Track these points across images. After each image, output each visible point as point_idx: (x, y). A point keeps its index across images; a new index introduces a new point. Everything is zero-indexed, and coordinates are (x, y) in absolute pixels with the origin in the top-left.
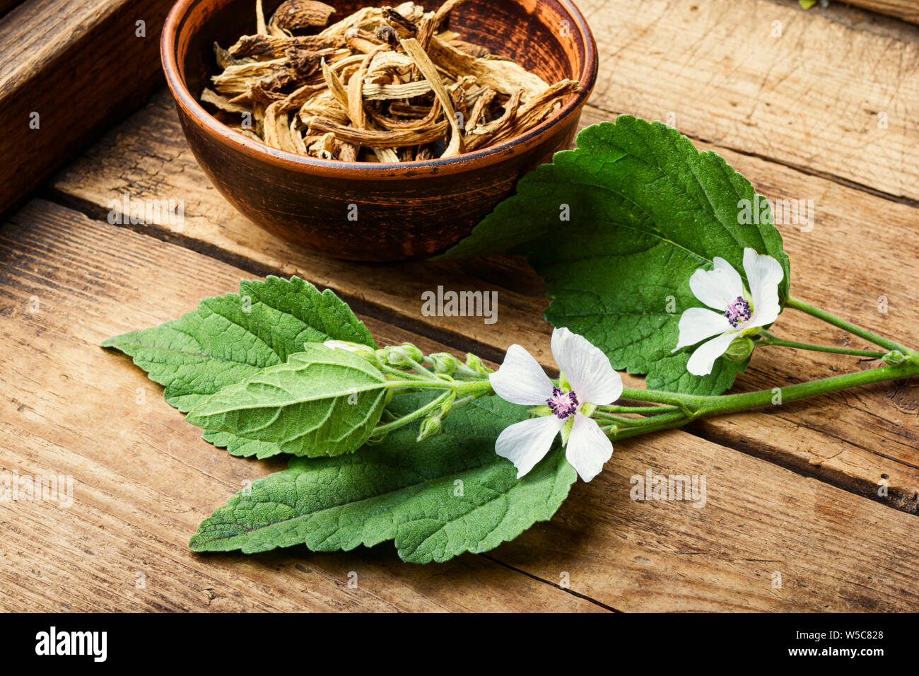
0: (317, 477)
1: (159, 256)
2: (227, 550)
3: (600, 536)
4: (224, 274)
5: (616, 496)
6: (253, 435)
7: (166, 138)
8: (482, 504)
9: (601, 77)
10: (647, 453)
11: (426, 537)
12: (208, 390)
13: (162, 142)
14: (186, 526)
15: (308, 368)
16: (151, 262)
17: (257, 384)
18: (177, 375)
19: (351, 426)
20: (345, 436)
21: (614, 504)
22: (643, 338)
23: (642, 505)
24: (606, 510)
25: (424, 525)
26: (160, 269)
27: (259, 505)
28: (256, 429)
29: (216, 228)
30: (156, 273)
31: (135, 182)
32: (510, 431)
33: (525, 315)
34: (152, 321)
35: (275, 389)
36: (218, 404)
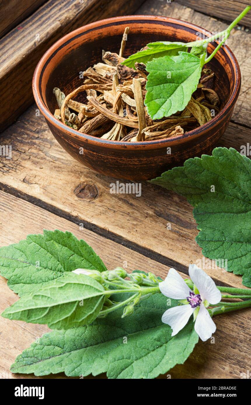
0: (75, 332)
1: (13, 205)
2: (28, 373)
3: (211, 368)
4: (43, 215)
5: (221, 345)
6: (35, 321)
7: (24, 140)
8: (154, 350)
9: (237, 104)
10: (240, 320)
11: (123, 370)
12: (28, 282)
13: (22, 142)
14: (10, 357)
15: (65, 286)
16: (9, 209)
17: (38, 295)
18: (14, 274)
19: (86, 314)
20: (83, 318)
21: (220, 349)
22: (242, 256)
23: (234, 350)
24: (216, 353)
25: (122, 363)
26: (13, 213)
27: (46, 347)
28: (37, 318)
29: (42, 190)
30: (11, 215)
31: (6, 164)
32: (169, 312)
33: (186, 241)
34: (6, 242)
35: (47, 298)
36: (17, 307)
